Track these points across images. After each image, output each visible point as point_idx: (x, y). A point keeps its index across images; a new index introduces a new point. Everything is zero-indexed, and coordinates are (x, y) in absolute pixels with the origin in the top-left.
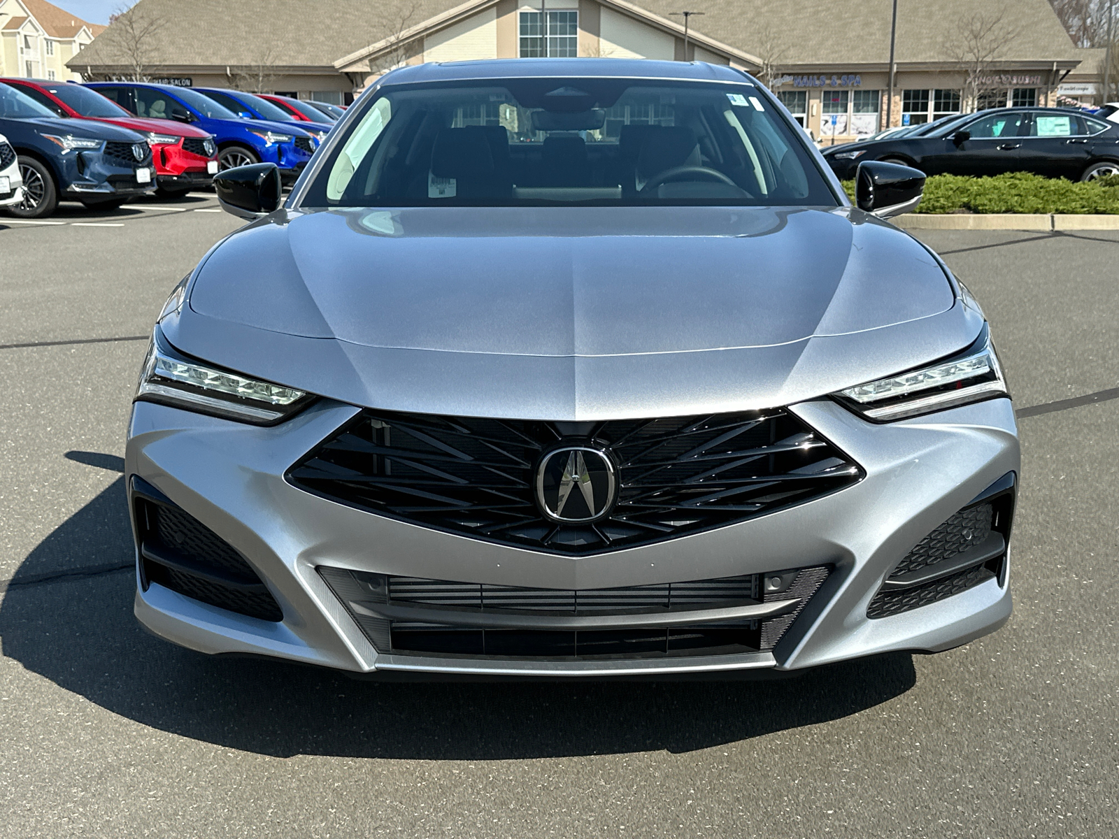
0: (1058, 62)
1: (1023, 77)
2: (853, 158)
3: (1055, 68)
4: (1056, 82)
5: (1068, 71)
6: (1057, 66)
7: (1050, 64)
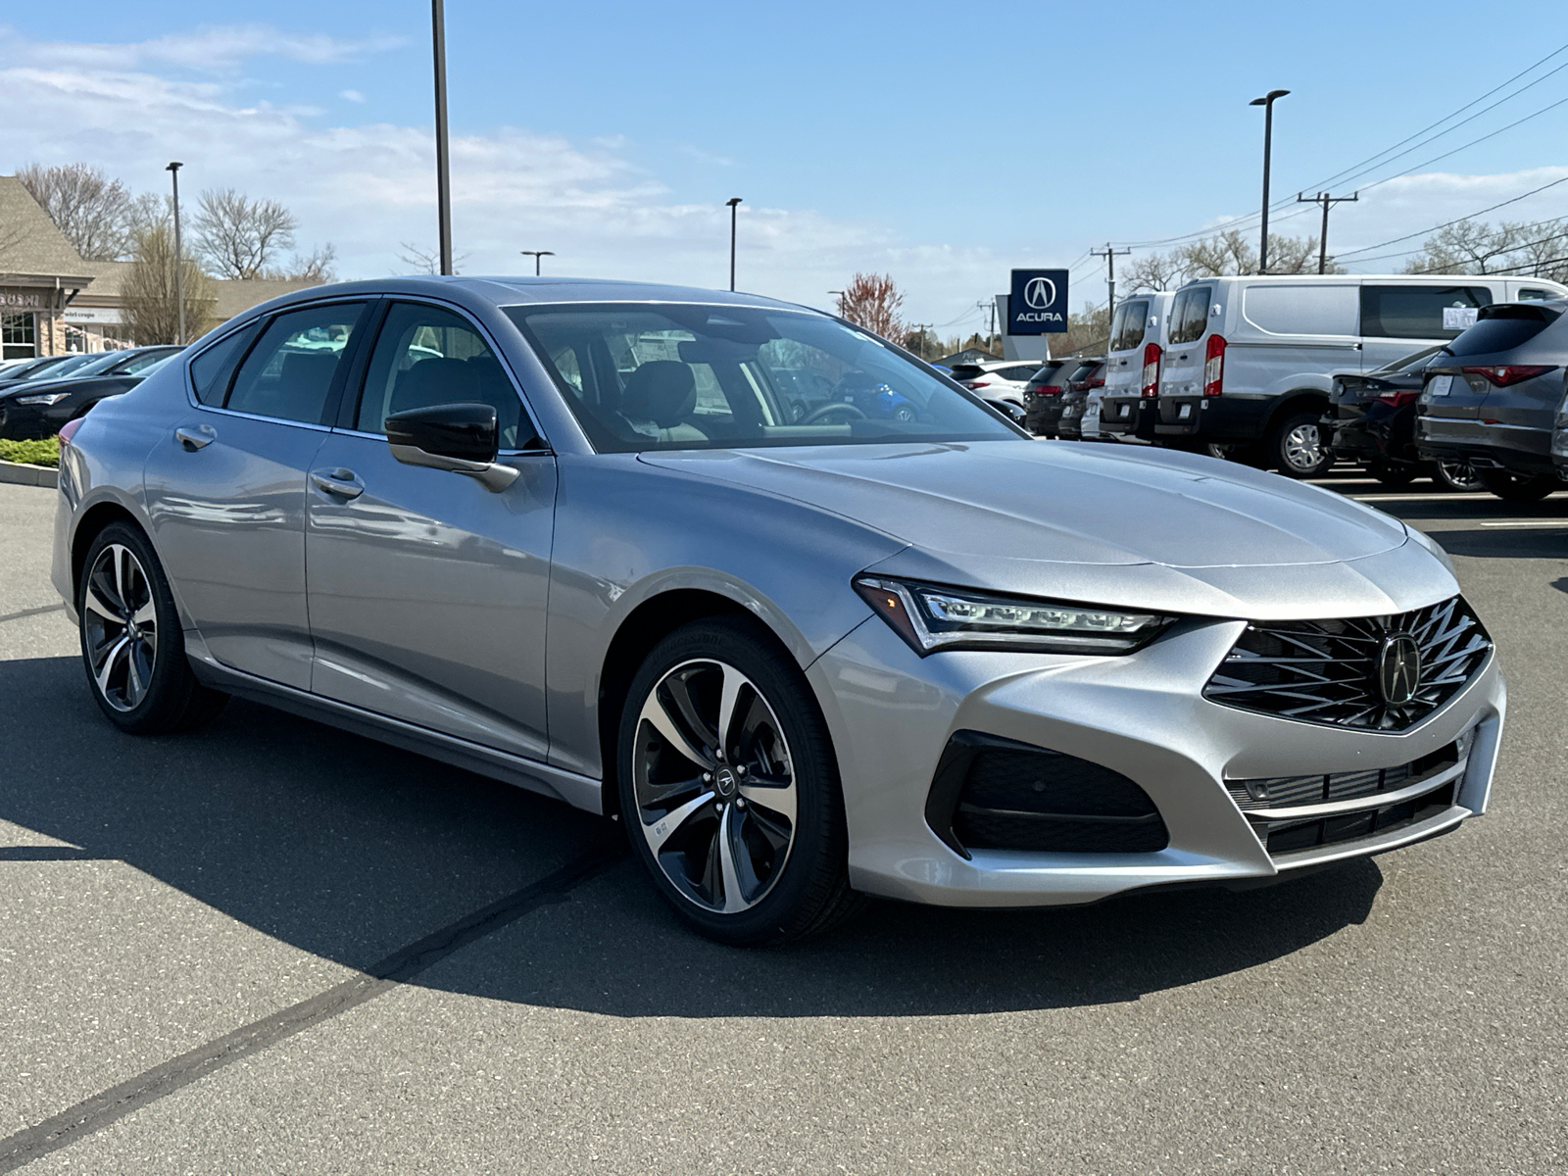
0: (60, 278)
1: (14, 297)
2: (51, 403)
3: (58, 286)
4: (60, 306)
5: (76, 291)
6: (60, 283)
7: (51, 280)
